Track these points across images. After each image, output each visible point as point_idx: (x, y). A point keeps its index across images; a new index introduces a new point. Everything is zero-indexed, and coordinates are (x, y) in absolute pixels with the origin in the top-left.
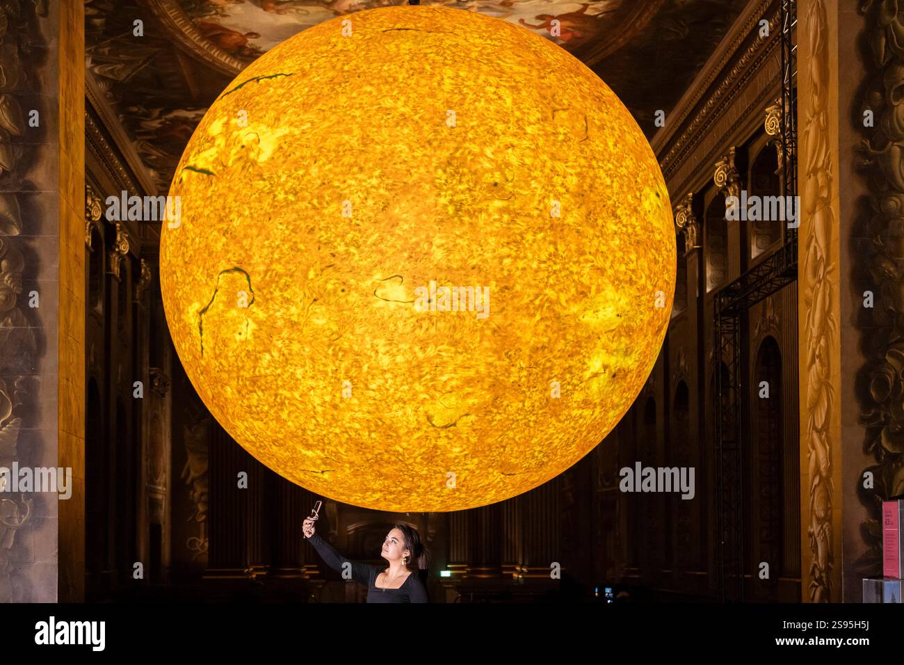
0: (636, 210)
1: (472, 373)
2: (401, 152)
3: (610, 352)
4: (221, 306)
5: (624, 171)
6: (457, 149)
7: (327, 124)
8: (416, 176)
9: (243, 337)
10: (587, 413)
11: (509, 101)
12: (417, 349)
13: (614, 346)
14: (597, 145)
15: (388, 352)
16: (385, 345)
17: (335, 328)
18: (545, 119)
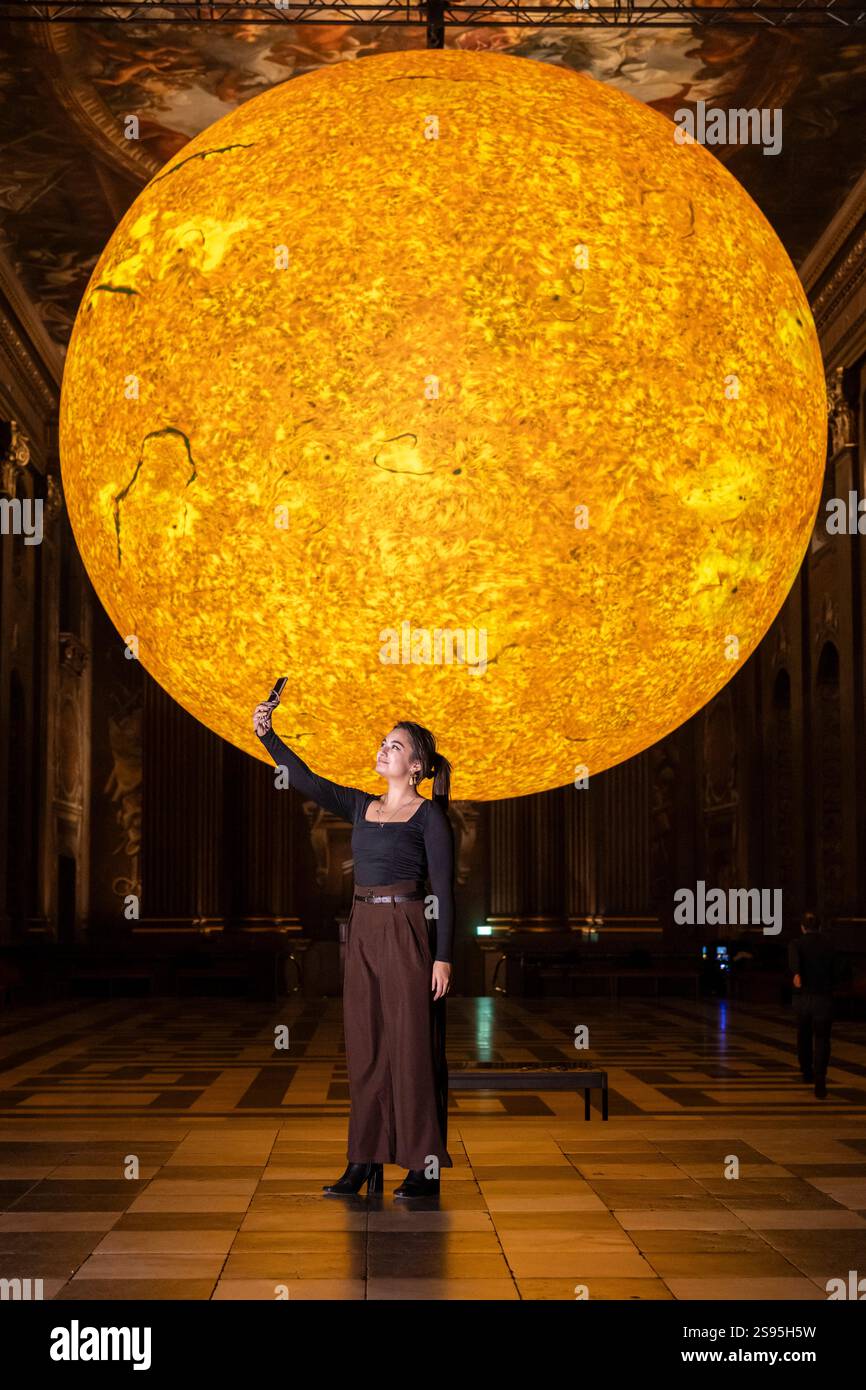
0: (766, 341)
1: (519, 582)
2: (414, 251)
3: (728, 552)
4: (147, 487)
5: (748, 283)
6: (498, 246)
7: (304, 213)
8: (436, 287)
9: (179, 532)
10: (694, 646)
11: (576, 178)
12: (438, 544)
13: (734, 544)
14: (706, 243)
15: (394, 549)
16: (390, 539)
17: (315, 514)
18: (629, 204)
